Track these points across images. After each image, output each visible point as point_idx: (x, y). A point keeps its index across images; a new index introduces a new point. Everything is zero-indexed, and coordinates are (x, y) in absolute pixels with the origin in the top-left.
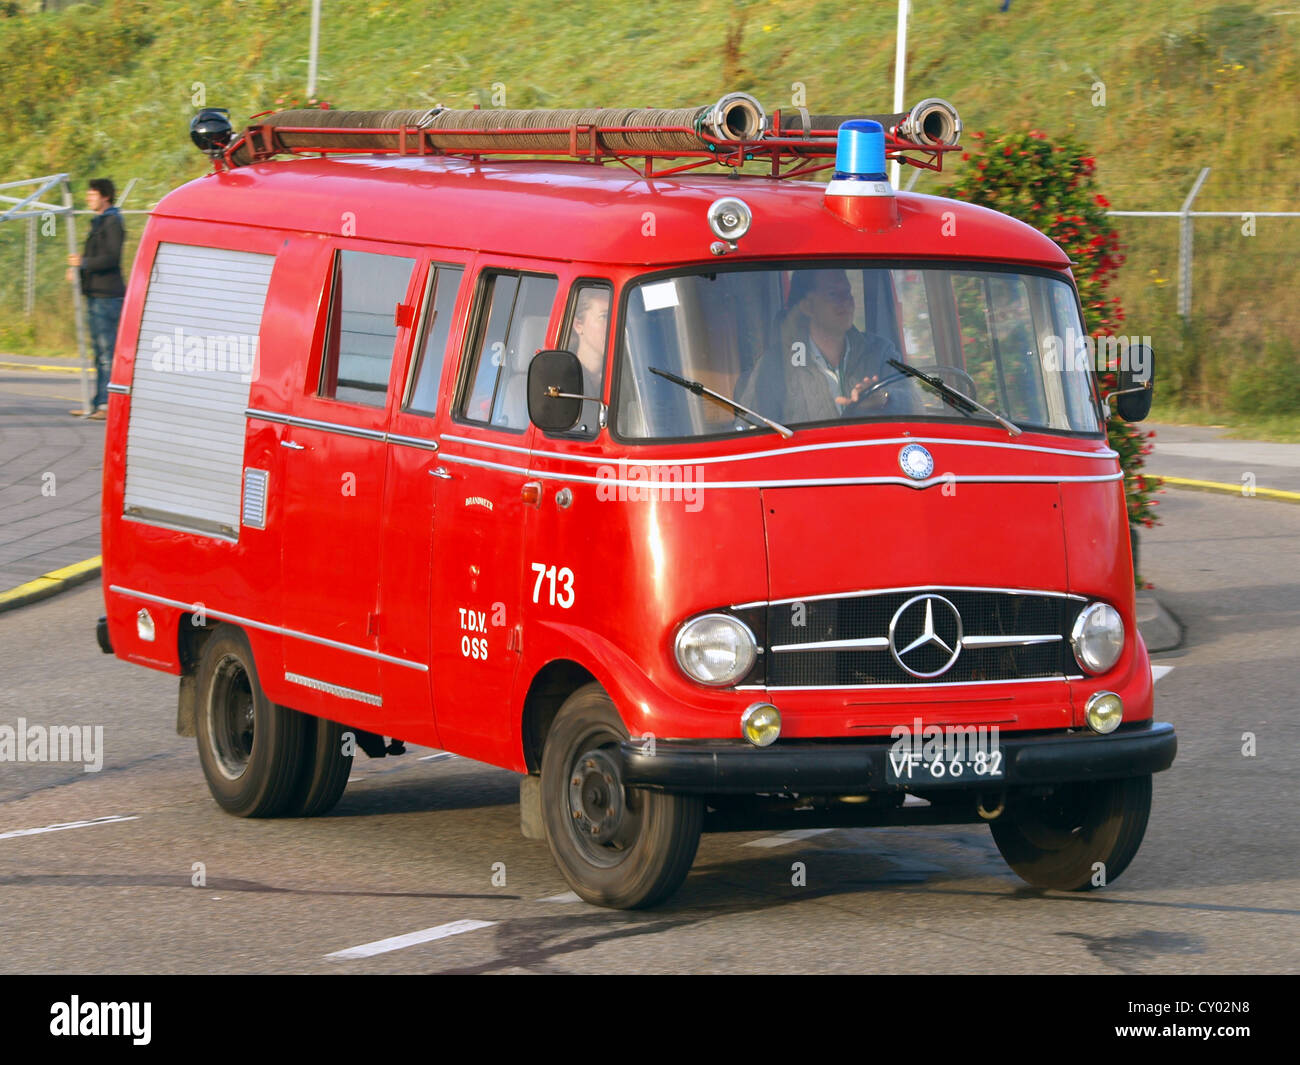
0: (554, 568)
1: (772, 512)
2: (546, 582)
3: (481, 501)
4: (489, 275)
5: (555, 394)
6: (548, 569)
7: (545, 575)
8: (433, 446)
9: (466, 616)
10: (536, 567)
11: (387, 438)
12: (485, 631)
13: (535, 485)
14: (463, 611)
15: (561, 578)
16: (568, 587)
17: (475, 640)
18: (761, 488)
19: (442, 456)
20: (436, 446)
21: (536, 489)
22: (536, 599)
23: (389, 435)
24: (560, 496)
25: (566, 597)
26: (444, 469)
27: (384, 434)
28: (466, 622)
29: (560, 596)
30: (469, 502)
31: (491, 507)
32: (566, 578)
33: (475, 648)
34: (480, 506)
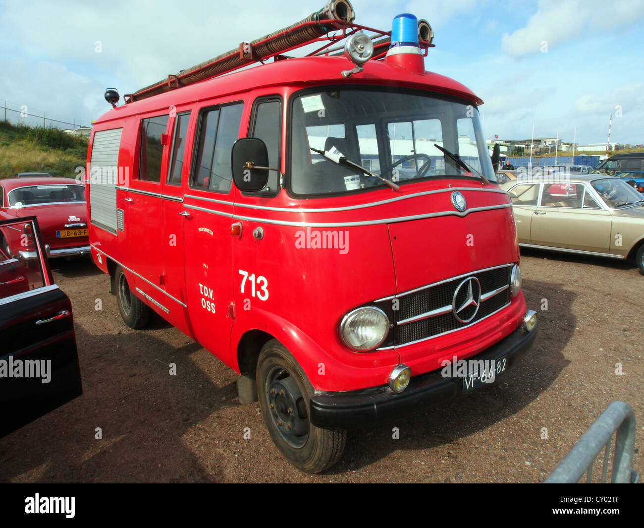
0: (253, 275)
1: (395, 238)
2: (248, 283)
3: (206, 230)
4: (204, 112)
5: (251, 166)
6: (250, 275)
7: (248, 278)
8: (181, 200)
9: (203, 288)
10: (241, 272)
11: (162, 197)
12: (213, 299)
13: (238, 224)
14: (201, 285)
15: (258, 282)
16: (264, 288)
17: (208, 302)
18: (388, 223)
19: (186, 205)
20: (182, 200)
21: (239, 226)
22: (242, 291)
23: (163, 195)
24: (256, 232)
25: (263, 294)
26: (187, 212)
27: (160, 195)
28: (203, 291)
29: (258, 293)
30: (200, 230)
31: (212, 234)
32: (262, 283)
33: (208, 305)
34: (206, 232)
